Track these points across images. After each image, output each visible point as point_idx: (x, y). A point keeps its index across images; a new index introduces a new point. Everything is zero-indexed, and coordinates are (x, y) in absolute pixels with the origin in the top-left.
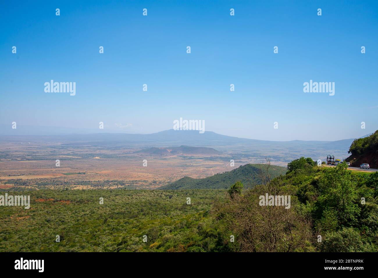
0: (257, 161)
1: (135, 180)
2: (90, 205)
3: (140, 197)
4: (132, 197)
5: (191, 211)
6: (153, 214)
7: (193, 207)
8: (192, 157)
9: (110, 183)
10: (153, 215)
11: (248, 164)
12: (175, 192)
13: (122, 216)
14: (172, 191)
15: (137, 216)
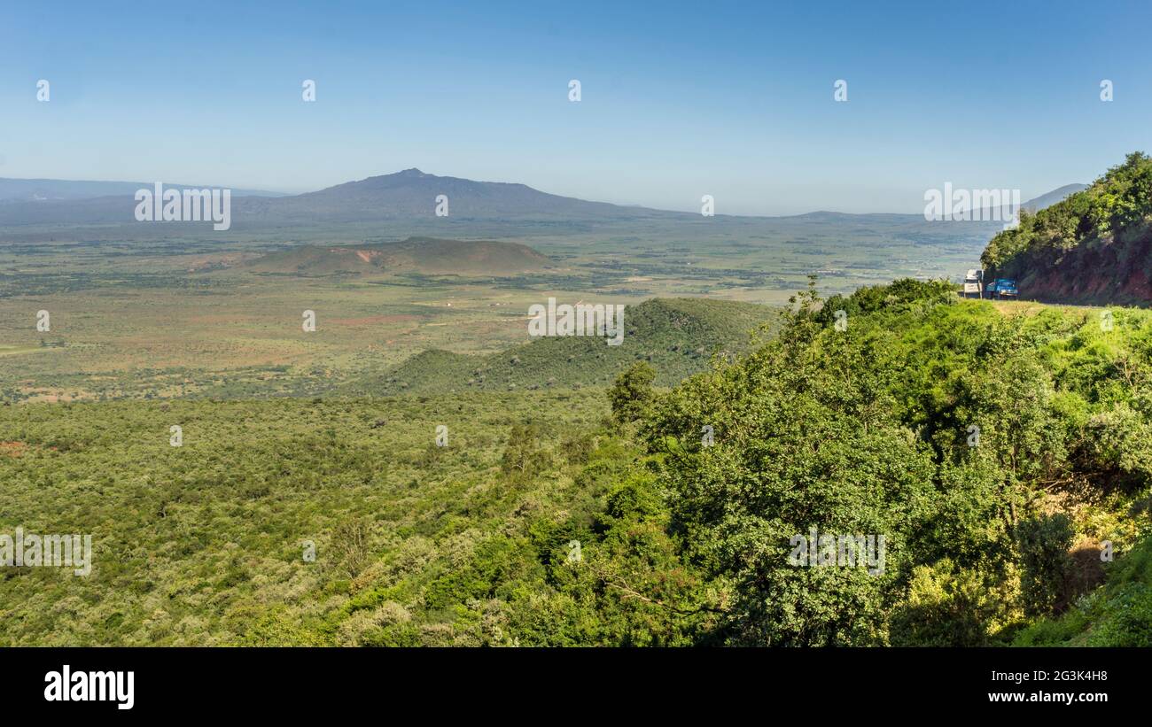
0: (682, 288)
1: (247, 365)
2: (95, 456)
3: (272, 424)
4: (241, 426)
5: (456, 467)
6: (324, 483)
7: (466, 454)
8: (451, 279)
9: (158, 378)
10: (323, 486)
11: (654, 301)
12: (395, 404)
13: (212, 493)
14: (385, 402)
15: (266, 492)
